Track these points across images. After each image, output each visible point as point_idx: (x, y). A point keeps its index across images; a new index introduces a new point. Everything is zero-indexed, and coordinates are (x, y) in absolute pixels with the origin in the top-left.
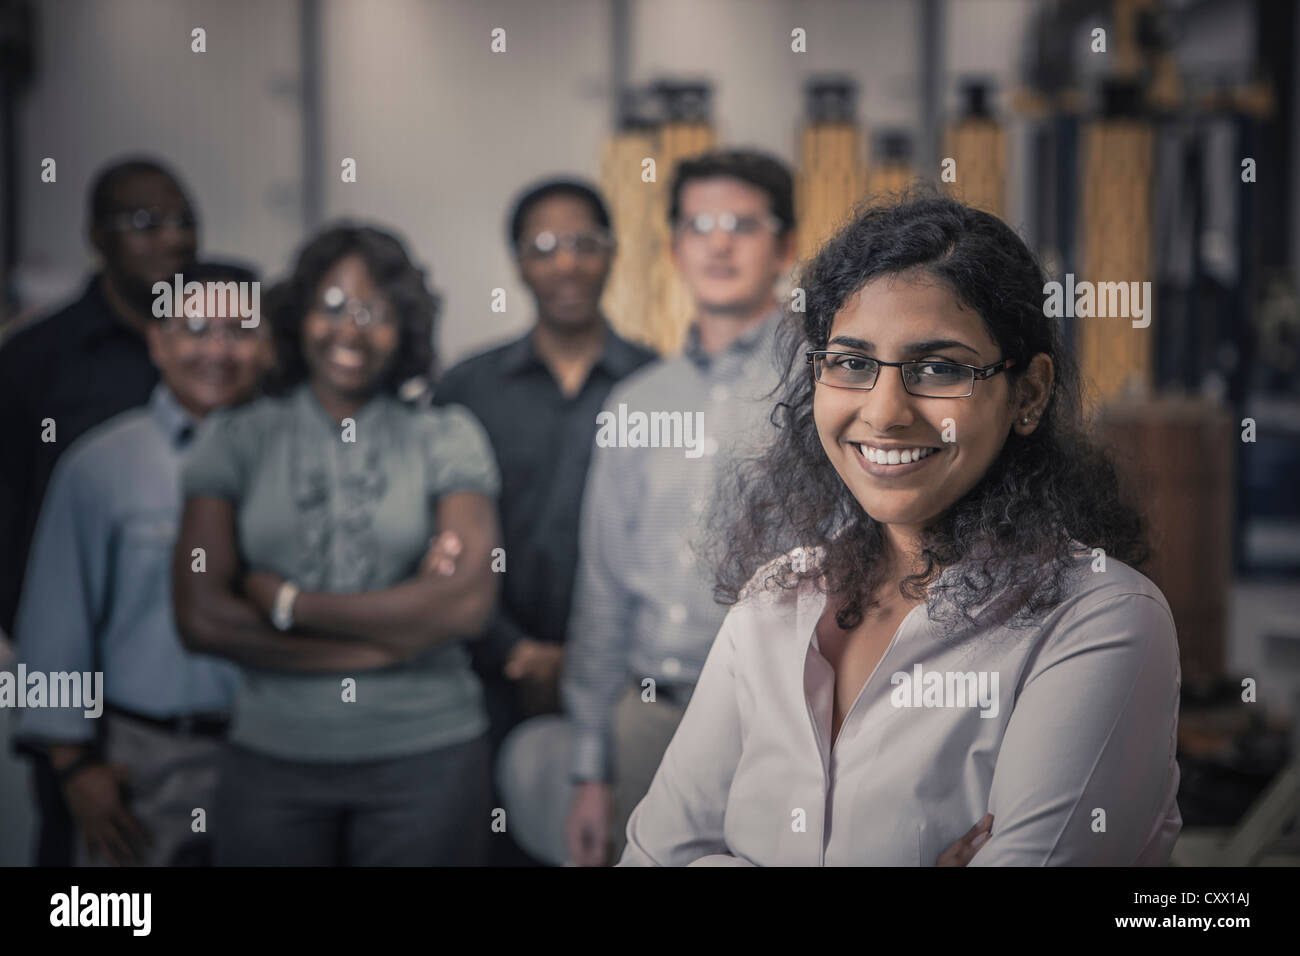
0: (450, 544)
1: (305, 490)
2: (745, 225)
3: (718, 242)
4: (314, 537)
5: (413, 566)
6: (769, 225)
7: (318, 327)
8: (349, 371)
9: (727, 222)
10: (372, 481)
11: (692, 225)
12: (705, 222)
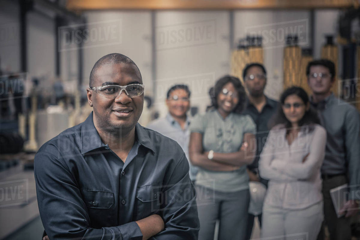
0: (246, 145)
1: (218, 133)
2: (324, 75)
3: (319, 79)
4: (220, 143)
5: (239, 149)
6: (330, 76)
7: (222, 97)
8: (228, 107)
9: (320, 75)
10: (232, 131)
11: (313, 76)
12: (315, 75)
